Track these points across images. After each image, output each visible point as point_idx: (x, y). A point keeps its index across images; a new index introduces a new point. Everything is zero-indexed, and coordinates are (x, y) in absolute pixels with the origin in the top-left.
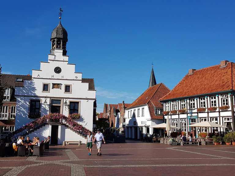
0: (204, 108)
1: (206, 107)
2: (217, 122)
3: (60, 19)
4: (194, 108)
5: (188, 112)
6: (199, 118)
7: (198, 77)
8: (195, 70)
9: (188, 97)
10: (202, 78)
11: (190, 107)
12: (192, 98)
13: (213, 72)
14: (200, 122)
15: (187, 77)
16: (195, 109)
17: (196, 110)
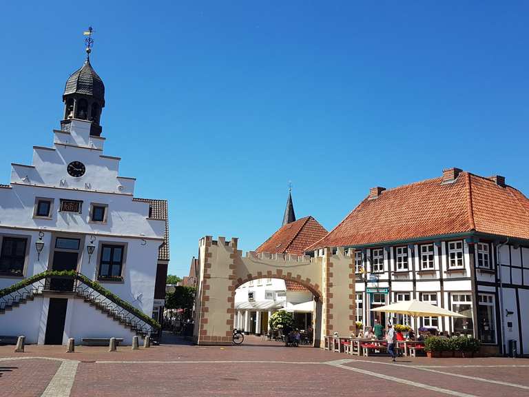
0: (406, 270)
1: (411, 268)
2: (435, 302)
3: (88, 52)
4: (382, 271)
5: (368, 279)
6: (393, 294)
7: (392, 205)
8: (385, 189)
9: (369, 246)
10: (400, 205)
11: (372, 268)
12: (378, 249)
13: (425, 192)
14: (395, 301)
15: (366, 203)
16: (383, 273)
17: (387, 274)
